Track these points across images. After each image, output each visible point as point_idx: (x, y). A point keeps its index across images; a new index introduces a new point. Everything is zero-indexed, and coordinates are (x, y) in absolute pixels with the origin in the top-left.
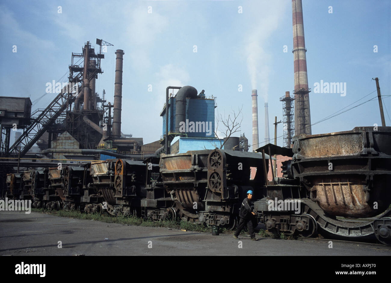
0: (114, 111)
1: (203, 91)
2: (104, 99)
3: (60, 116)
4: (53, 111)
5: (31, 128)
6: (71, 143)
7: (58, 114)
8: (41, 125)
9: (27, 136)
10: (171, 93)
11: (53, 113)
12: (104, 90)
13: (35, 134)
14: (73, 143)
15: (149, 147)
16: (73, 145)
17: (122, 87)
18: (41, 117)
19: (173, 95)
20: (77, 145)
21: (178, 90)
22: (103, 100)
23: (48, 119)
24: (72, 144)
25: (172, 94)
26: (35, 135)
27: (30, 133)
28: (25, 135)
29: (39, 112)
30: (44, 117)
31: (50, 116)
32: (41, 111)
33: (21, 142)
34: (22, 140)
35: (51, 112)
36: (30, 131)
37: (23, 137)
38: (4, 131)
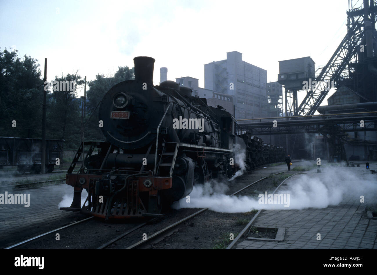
4: (336, 66)
5: (315, 89)
7: (341, 67)
9: (312, 96)
11: (336, 68)
14: (353, 98)
16: (353, 100)
18: (324, 75)
20: (357, 100)
24: (351, 99)
26: (319, 95)
27: (315, 93)
28: (310, 97)
29: (320, 69)
30: (327, 74)
31: (332, 72)
32: (322, 68)
33: (307, 104)
34: (308, 102)
35: (334, 67)
36: (315, 91)
37: (308, 99)
38: (290, 94)
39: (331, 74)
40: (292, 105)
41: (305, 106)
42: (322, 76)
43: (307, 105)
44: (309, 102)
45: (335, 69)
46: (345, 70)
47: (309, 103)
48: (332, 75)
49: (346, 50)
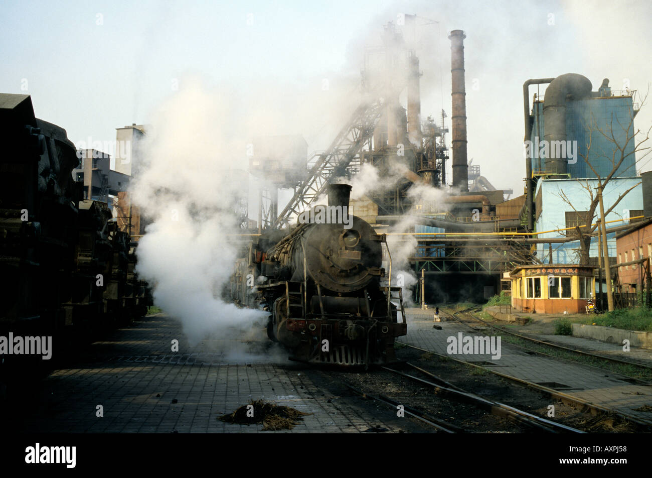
0: (453, 146)
1: (606, 82)
2: (444, 126)
3: (352, 161)
4: (340, 153)
5: (307, 187)
6: (363, 207)
7: (348, 156)
8: (323, 180)
9: (302, 199)
10: (535, 94)
12: (443, 111)
13: (313, 196)
14: (367, 207)
15: (512, 206)
16: (368, 211)
17: (466, 99)
18: (322, 166)
19: (539, 96)
20: (374, 210)
21: (547, 85)
22: (442, 128)
23: (333, 168)
24: (365, 209)
25: (537, 95)
26: (313, 198)
27: (306, 194)
28: (298, 199)
29: (316, 157)
30: (327, 166)
31: (335, 163)
32: (318, 155)
33: (293, 210)
34: (295, 207)
35: (337, 154)
36: (306, 191)
37: (296, 202)
38: (267, 193)
39: (333, 166)
40: (269, 211)
41: (289, 214)
42: (319, 167)
43: (293, 213)
44: (297, 207)
45: (340, 158)
46: (354, 161)
47: (296, 209)
48: (335, 167)
49: (357, 130)
